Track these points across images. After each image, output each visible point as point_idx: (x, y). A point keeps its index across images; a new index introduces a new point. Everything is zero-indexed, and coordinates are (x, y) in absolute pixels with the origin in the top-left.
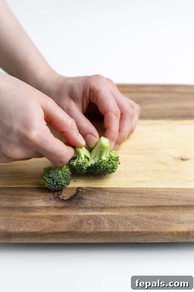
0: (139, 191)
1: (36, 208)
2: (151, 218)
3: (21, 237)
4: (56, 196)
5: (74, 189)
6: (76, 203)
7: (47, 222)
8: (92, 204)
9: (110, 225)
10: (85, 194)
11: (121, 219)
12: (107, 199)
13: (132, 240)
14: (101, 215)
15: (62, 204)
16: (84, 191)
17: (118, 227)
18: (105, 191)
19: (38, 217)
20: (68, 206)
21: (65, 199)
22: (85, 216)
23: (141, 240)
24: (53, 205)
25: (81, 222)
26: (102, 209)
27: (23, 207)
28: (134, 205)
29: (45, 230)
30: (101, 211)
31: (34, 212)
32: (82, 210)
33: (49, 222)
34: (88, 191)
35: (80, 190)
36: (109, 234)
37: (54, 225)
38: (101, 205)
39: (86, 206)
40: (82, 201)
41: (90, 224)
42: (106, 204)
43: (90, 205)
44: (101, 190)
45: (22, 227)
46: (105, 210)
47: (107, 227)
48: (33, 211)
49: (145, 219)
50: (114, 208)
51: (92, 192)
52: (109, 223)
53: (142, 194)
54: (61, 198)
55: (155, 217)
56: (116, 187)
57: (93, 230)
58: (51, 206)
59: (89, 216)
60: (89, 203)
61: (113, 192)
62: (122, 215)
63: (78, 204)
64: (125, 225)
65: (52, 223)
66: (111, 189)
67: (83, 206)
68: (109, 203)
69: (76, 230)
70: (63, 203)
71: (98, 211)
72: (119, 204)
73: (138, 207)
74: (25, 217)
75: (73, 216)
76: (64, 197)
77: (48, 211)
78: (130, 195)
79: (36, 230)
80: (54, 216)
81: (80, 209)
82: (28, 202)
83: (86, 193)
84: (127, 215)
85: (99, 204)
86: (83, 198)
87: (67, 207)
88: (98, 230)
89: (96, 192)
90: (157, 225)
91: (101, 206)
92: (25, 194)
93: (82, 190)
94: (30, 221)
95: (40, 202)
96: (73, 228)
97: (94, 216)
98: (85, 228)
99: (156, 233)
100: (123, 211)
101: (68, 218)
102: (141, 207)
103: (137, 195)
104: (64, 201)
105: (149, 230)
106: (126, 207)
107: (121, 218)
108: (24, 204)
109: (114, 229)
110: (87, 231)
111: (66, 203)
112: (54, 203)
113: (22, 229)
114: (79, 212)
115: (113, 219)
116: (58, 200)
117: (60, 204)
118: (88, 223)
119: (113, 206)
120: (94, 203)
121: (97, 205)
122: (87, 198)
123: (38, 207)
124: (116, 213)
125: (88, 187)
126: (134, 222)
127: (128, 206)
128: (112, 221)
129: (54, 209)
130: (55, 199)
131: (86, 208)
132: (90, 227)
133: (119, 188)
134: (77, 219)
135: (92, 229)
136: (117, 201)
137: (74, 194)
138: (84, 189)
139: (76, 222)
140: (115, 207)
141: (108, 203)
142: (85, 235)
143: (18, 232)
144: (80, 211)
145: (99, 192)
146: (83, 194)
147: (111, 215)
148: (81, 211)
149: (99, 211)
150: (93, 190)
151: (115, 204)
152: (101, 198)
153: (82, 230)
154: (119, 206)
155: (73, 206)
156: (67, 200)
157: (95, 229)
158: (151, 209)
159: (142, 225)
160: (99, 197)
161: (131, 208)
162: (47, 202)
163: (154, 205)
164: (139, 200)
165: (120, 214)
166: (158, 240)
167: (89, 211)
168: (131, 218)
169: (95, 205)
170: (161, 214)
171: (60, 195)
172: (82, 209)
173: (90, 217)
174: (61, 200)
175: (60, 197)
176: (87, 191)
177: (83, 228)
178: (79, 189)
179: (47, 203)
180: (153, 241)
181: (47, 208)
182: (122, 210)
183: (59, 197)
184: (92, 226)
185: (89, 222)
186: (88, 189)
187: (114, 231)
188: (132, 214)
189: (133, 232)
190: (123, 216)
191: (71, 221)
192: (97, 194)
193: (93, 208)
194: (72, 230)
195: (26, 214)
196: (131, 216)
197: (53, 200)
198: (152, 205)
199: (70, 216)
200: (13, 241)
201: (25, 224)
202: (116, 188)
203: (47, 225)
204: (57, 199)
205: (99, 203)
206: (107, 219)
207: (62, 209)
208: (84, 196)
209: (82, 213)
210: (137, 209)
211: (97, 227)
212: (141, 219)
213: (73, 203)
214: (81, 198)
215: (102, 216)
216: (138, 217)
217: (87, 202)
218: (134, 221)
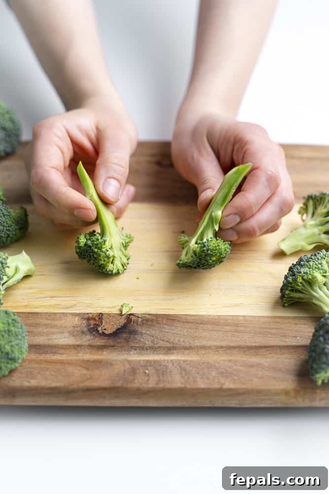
0: (232, 322)
1: (59, 348)
2: (252, 366)
3: (33, 395)
4: (92, 328)
5: (123, 317)
6: (125, 339)
7: (77, 371)
8: (153, 341)
9: (183, 377)
10: (140, 325)
11: (200, 368)
12: (177, 334)
13: (218, 403)
14: (168, 361)
15: (102, 341)
16: (140, 319)
17: (195, 381)
18: (174, 320)
19: (62, 362)
20: (112, 344)
21: (106, 332)
22: (141, 362)
23: (233, 403)
24: (87, 343)
25: (134, 371)
26: (170, 350)
27: (36, 346)
28: (223, 344)
29: (73, 385)
30: (167, 354)
31: (55, 353)
32: (135, 352)
33: (79, 370)
34: (146, 320)
35: (133, 318)
36: (181, 392)
37: (89, 376)
38: (168, 343)
39: (142, 345)
40: (136, 336)
41: (148, 375)
42: (176, 341)
43: (149, 343)
44: (168, 319)
45: (33, 378)
46: (174, 351)
47: (177, 381)
48: (52, 353)
49: (241, 368)
50: (189, 348)
51: (152, 322)
52: (181, 373)
53: (237, 325)
54: (100, 332)
55: (259, 365)
56: (194, 314)
57: (155, 386)
58: (83, 344)
59: (148, 361)
60: (148, 340)
61: (189, 322)
62: (202, 361)
63: (128, 341)
64: (208, 378)
65: (85, 372)
66: (185, 316)
67: (137, 345)
68: (182, 340)
69: (125, 385)
70: (103, 339)
71: (162, 354)
72: (197, 343)
73: (230, 348)
74: (39, 362)
75: (120, 361)
76: (105, 329)
77: (79, 352)
78: (216, 328)
79: (58, 385)
80: (88, 361)
81: (133, 350)
82: (45, 338)
83: (143, 323)
84: (211, 361)
85: (164, 342)
86: (137, 331)
87: (110, 346)
88: (161, 385)
89: (160, 322)
90: (262, 378)
91: (168, 345)
92: (39, 324)
93: (136, 318)
94: (47, 369)
95: (65, 338)
96: (121, 382)
97: (155, 362)
98: (140, 382)
99: (259, 392)
100: (204, 354)
101: (111, 364)
102: (234, 347)
103: (228, 328)
104: (105, 336)
105: (249, 386)
106: (210, 348)
107: (200, 366)
108: (38, 341)
109: (189, 384)
110: (144, 388)
111: (108, 339)
112: (89, 340)
113: (33, 383)
114: (131, 355)
115: (188, 367)
116: (96, 335)
117: (99, 342)
118: (145, 373)
119: (187, 345)
120: (156, 340)
121: (162, 344)
122: (144, 332)
123: (62, 346)
124: (193, 357)
125: (146, 314)
126: (222, 373)
127: (214, 346)
128: (185, 371)
129: (88, 349)
130: (91, 333)
131: (143, 349)
132: (148, 380)
133: (197, 315)
134: (128, 366)
135: (152, 384)
136: (194, 338)
137: (122, 324)
138: (140, 316)
139: (125, 371)
140: (190, 346)
141: (179, 341)
142: (141, 393)
143: (27, 387)
144: (132, 353)
145: (164, 322)
146: (137, 324)
147: (184, 361)
148: (134, 354)
149: (164, 354)
150: (154, 318)
151: (191, 342)
152: (168, 332)
153: (135, 385)
154: (199, 345)
155: (120, 345)
156: (110, 334)
157: (157, 384)
158: (252, 351)
159: (236, 378)
160: (163, 329)
161: (218, 350)
162: (77, 337)
163: (257, 344)
164: (231, 336)
165: (199, 359)
166: (261, 403)
167: (147, 354)
168: (217, 365)
169: (156, 344)
170: (268, 360)
171: (99, 326)
172: (135, 349)
173: (149, 364)
174: (100, 334)
175: (100, 329)
176: (144, 320)
177: (136, 381)
178: (131, 316)
179: (76, 339)
180: (255, 405)
181: (77, 347)
182: (203, 352)
183: (97, 330)
184: (151, 378)
185: (147, 372)
186: (145, 317)
187: (189, 386)
188: (220, 359)
189: (221, 390)
190: (204, 363)
191: (117, 370)
192: (162, 326)
193: (154, 349)
194: (119, 384)
195: (42, 357)
196: (219, 363)
197: (86, 335)
198: (254, 344)
199: (116, 360)
200: (19, 401)
201: (39, 373)
202: (194, 316)
203: (76, 377)
204: (94, 333)
205: (163, 340)
206: (178, 367)
207: (101, 349)
208: (139, 329)
209: (135, 357)
210: (228, 351)
211: (159, 381)
212: (235, 367)
213: (120, 339)
214: (133, 332)
215: (170, 361)
216: (230, 364)
217: (143, 338)
218: (222, 370)
